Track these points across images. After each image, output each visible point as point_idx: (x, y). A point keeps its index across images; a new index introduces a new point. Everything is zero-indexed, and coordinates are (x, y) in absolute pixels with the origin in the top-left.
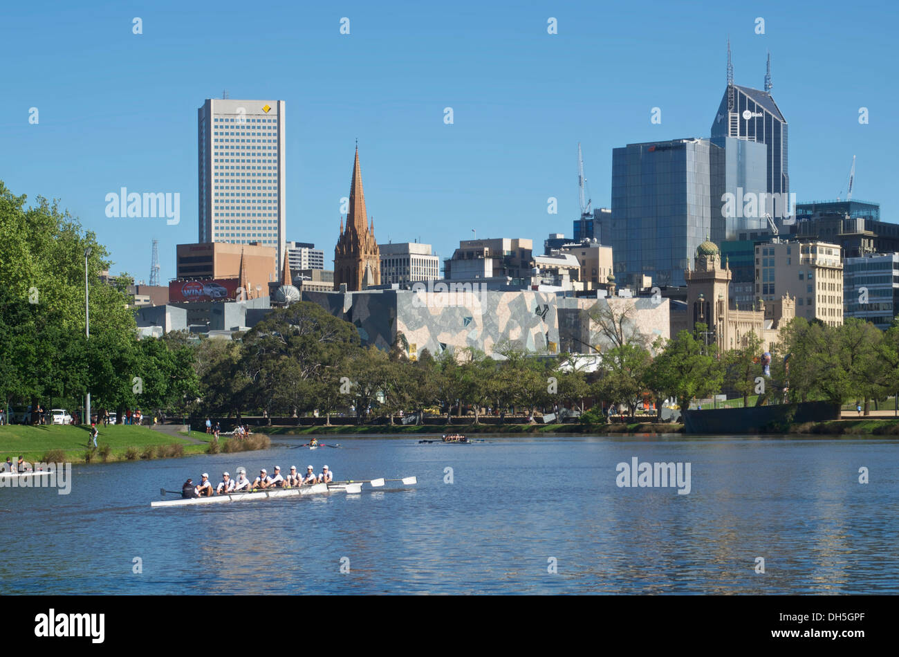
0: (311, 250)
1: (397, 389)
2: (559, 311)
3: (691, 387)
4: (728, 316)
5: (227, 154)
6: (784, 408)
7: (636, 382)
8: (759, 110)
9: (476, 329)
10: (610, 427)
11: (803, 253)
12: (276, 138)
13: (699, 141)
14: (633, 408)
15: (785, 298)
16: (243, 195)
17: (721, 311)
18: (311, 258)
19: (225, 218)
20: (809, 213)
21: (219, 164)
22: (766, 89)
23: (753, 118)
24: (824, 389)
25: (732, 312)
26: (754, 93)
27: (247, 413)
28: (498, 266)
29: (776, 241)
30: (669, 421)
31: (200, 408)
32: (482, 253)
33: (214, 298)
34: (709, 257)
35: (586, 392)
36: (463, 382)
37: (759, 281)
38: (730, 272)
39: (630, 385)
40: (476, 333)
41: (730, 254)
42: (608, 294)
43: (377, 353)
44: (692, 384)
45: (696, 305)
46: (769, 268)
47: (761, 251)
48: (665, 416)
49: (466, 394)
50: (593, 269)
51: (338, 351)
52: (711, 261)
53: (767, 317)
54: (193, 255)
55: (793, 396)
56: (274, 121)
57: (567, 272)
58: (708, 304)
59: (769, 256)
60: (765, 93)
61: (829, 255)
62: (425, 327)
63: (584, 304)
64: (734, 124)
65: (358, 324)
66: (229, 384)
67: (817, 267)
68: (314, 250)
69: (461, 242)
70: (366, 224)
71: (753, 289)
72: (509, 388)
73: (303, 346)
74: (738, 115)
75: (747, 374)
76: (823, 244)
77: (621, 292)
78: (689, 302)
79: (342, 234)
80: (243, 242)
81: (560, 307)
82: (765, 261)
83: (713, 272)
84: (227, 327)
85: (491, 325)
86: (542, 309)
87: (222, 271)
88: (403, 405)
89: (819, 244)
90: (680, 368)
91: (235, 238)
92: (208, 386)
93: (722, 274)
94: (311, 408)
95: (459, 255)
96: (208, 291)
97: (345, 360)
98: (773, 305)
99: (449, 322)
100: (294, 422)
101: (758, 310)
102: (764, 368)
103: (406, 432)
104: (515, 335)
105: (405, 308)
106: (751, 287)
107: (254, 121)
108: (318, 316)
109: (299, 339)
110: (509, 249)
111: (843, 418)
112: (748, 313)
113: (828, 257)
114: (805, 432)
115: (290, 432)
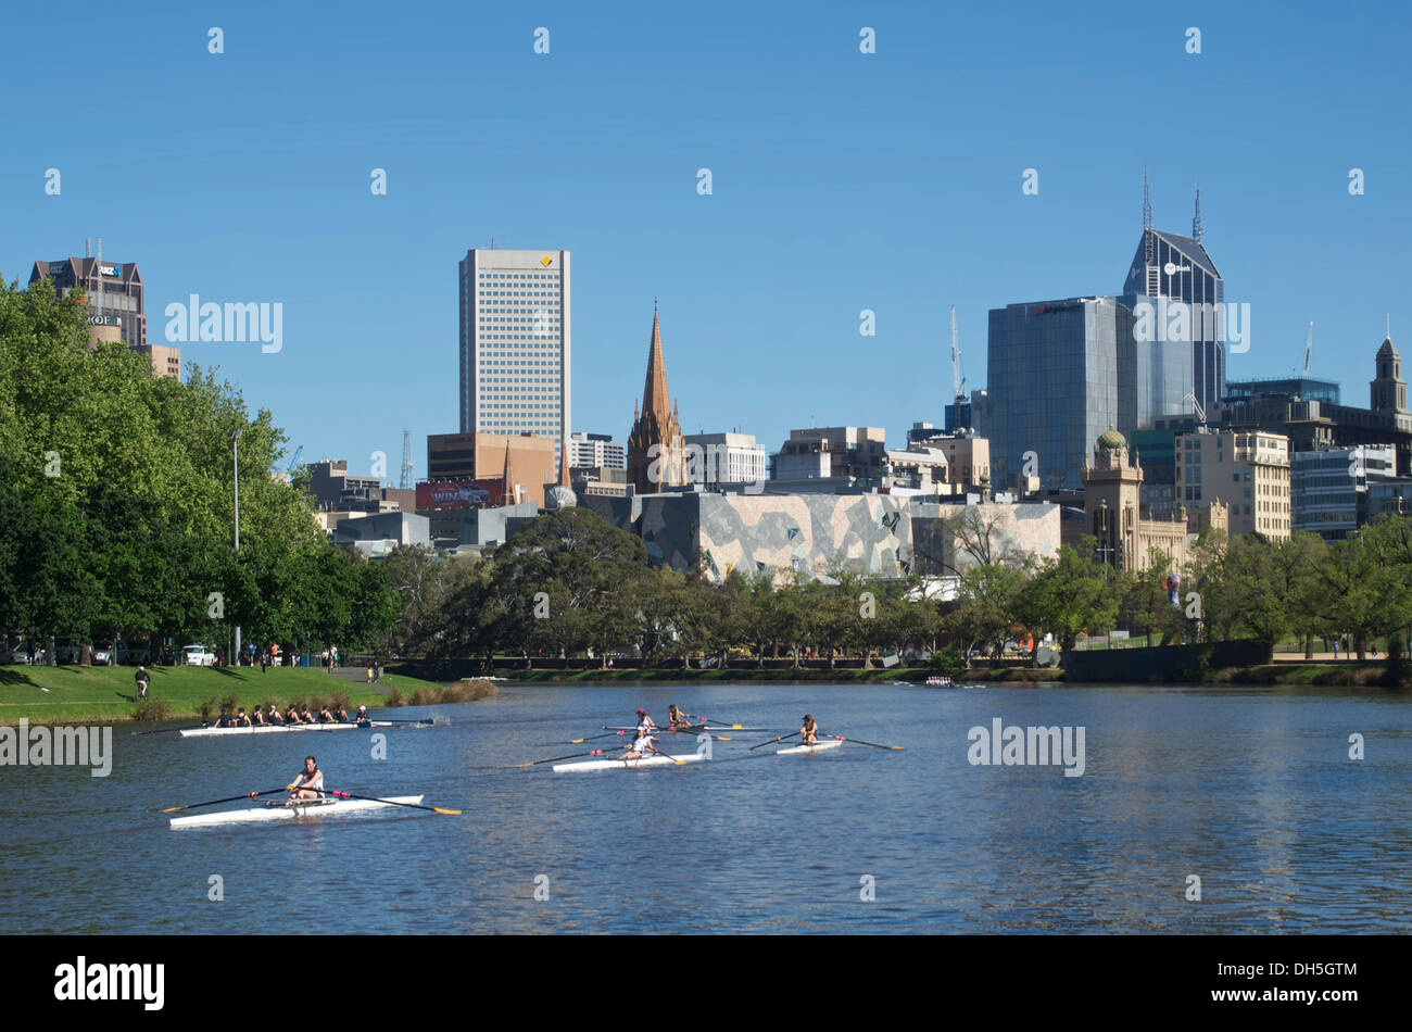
0: (608, 444)
1: (694, 622)
2: (914, 520)
3: (1074, 621)
4: (1139, 528)
5: (496, 320)
6: (1198, 649)
7: (1004, 614)
8: (1186, 263)
9: (803, 544)
10: (969, 673)
11: (1238, 446)
12: (558, 299)
13: (1102, 300)
14: (999, 649)
15: (1214, 505)
16: (517, 372)
17: (1129, 521)
18: (608, 454)
19: (493, 402)
20: (1247, 394)
21: (486, 333)
22: (1194, 235)
23: (1178, 273)
24: (1251, 624)
25: (1144, 523)
26: (1180, 241)
27: (502, 652)
28: (838, 462)
29: (1202, 430)
30: (1047, 665)
31: (438, 646)
32: (818, 445)
33: (473, 504)
34: (1113, 450)
35: (938, 626)
36: (779, 613)
37: (1181, 483)
38: (1141, 470)
39: (995, 617)
40: (804, 549)
41: (1141, 448)
42: (981, 498)
43: (671, 575)
44: (1076, 616)
45: (1097, 514)
46: (1193, 465)
47: (1183, 444)
48: (1042, 660)
49: (782, 628)
50: (965, 467)
51: (618, 572)
52: (1116, 455)
53: (1190, 530)
54: (450, 448)
55: (1209, 632)
56: (556, 277)
57: (930, 471)
58: (1112, 512)
59: (1193, 451)
60: (1194, 241)
61: (1273, 449)
62: (737, 542)
63: (946, 511)
64: (1153, 280)
65: (650, 537)
66: (476, 614)
67: (1256, 464)
68: (611, 444)
69: (792, 432)
70: (668, 408)
71: (1173, 493)
72: (838, 621)
73: (572, 566)
74: (1158, 269)
75: (1151, 604)
76: (1264, 434)
77: (999, 496)
78: (1088, 510)
79: (637, 421)
80: (510, 432)
81: (916, 516)
82: (1188, 456)
83: (1118, 471)
84: (482, 541)
85: (824, 539)
86: (891, 518)
87: (484, 469)
88: (700, 643)
89: (1259, 434)
90: (1060, 595)
91: (507, 428)
92: (449, 617)
93: (1131, 473)
94: (582, 647)
95: (789, 448)
96: (465, 494)
97: (627, 584)
98: (1200, 515)
99: (769, 534)
100: (561, 664)
101: (1179, 521)
102: (1171, 595)
103: (703, 678)
104: (855, 551)
105: (710, 516)
106: (1169, 491)
107: (530, 277)
108: (591, 525)
109: (567, 556)
110: (855, 442)
111: (1276, 662)
112: (1165, 524)
113: (1272, 451)
114: (1224, 681)
115: (555, 678)
